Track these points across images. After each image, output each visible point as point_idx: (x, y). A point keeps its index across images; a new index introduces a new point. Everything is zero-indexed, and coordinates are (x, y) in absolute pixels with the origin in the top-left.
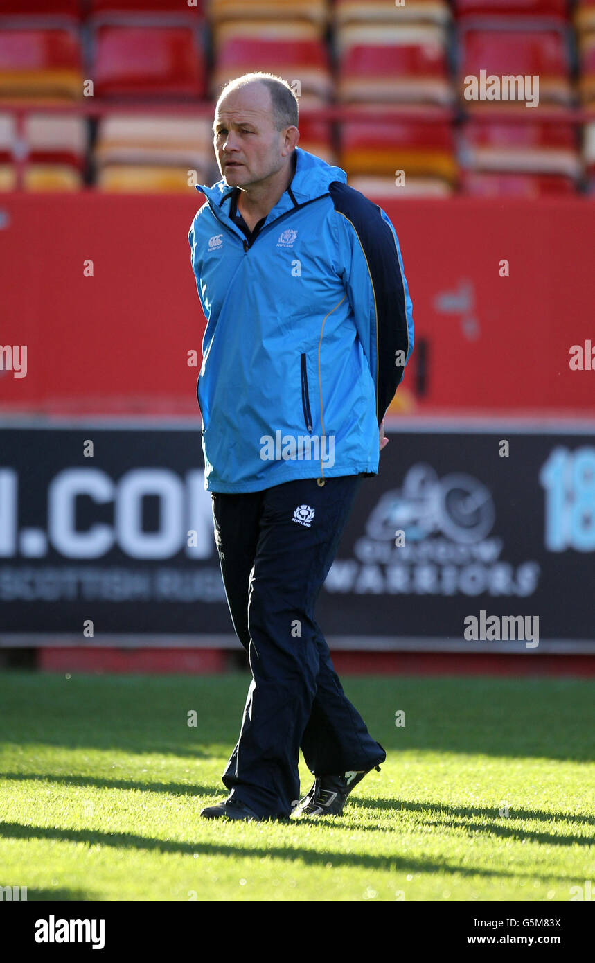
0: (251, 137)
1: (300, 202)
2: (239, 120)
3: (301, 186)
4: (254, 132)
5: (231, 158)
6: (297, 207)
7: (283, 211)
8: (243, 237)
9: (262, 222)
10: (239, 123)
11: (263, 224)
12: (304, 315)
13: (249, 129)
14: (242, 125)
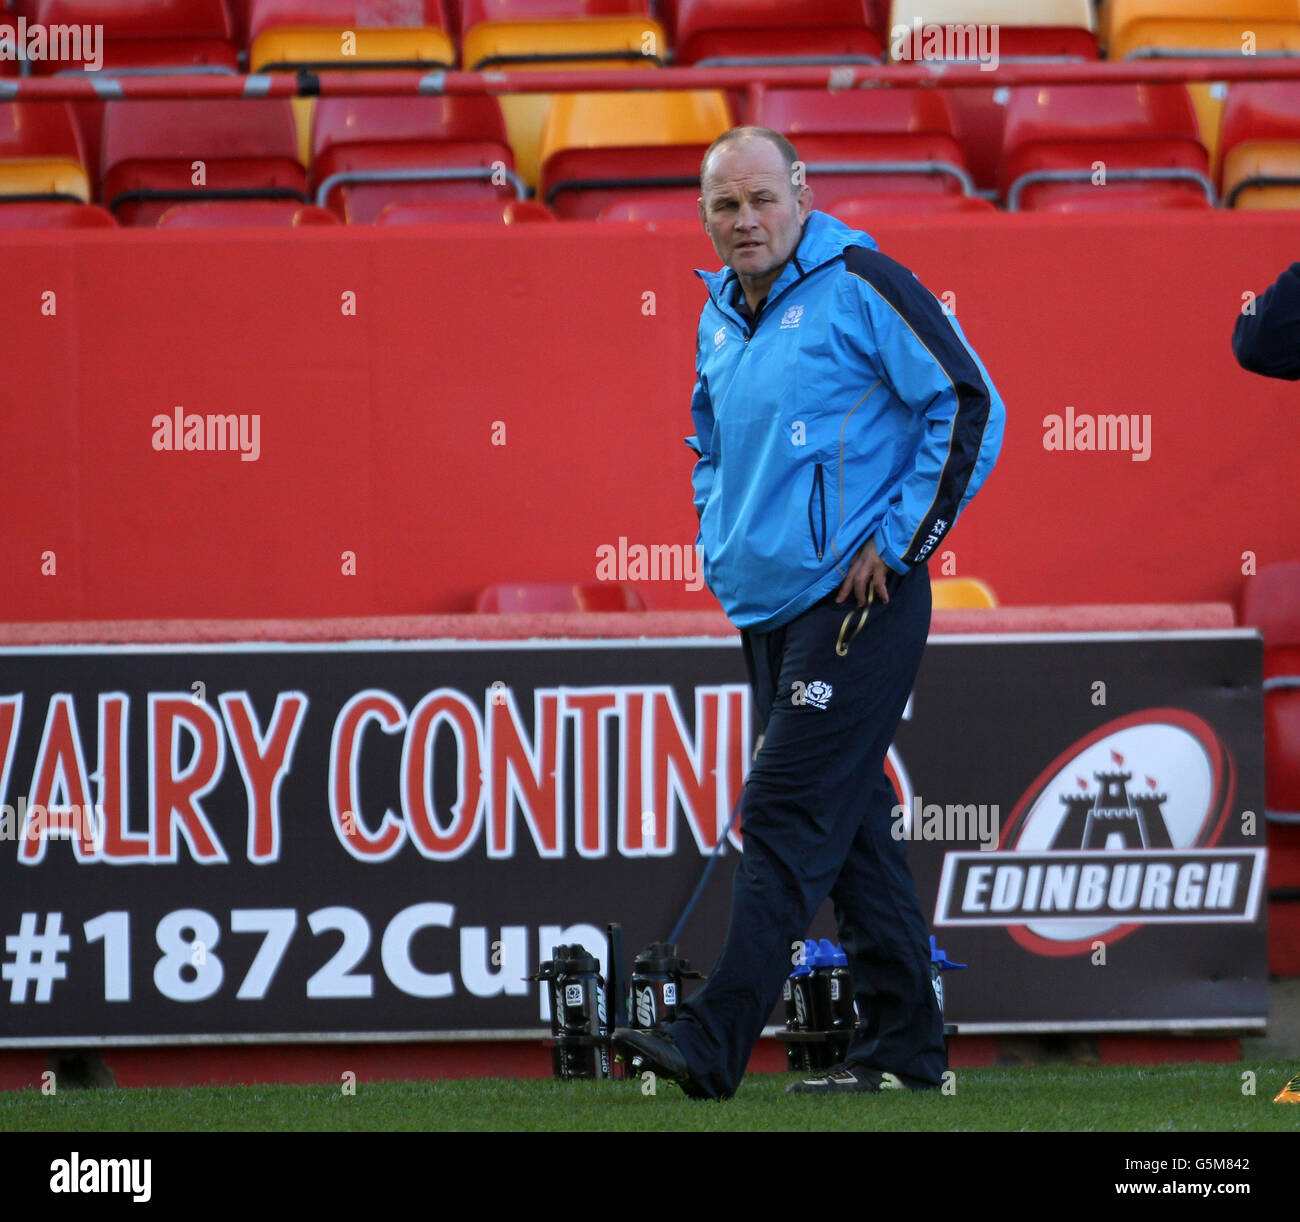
0: (769, 205)
1: (806, 270)
2: (755, 187)
3: (809, 251)
4: (774, 200)
5: (749, 236)
6: (804, 277)
7: (786, 285)
8: (743, 324)
9: (763, 302)
10: (755, 190)
11: (765, 303)
12: (817, 414)
13: (766, 196)
14: (760, 193)
